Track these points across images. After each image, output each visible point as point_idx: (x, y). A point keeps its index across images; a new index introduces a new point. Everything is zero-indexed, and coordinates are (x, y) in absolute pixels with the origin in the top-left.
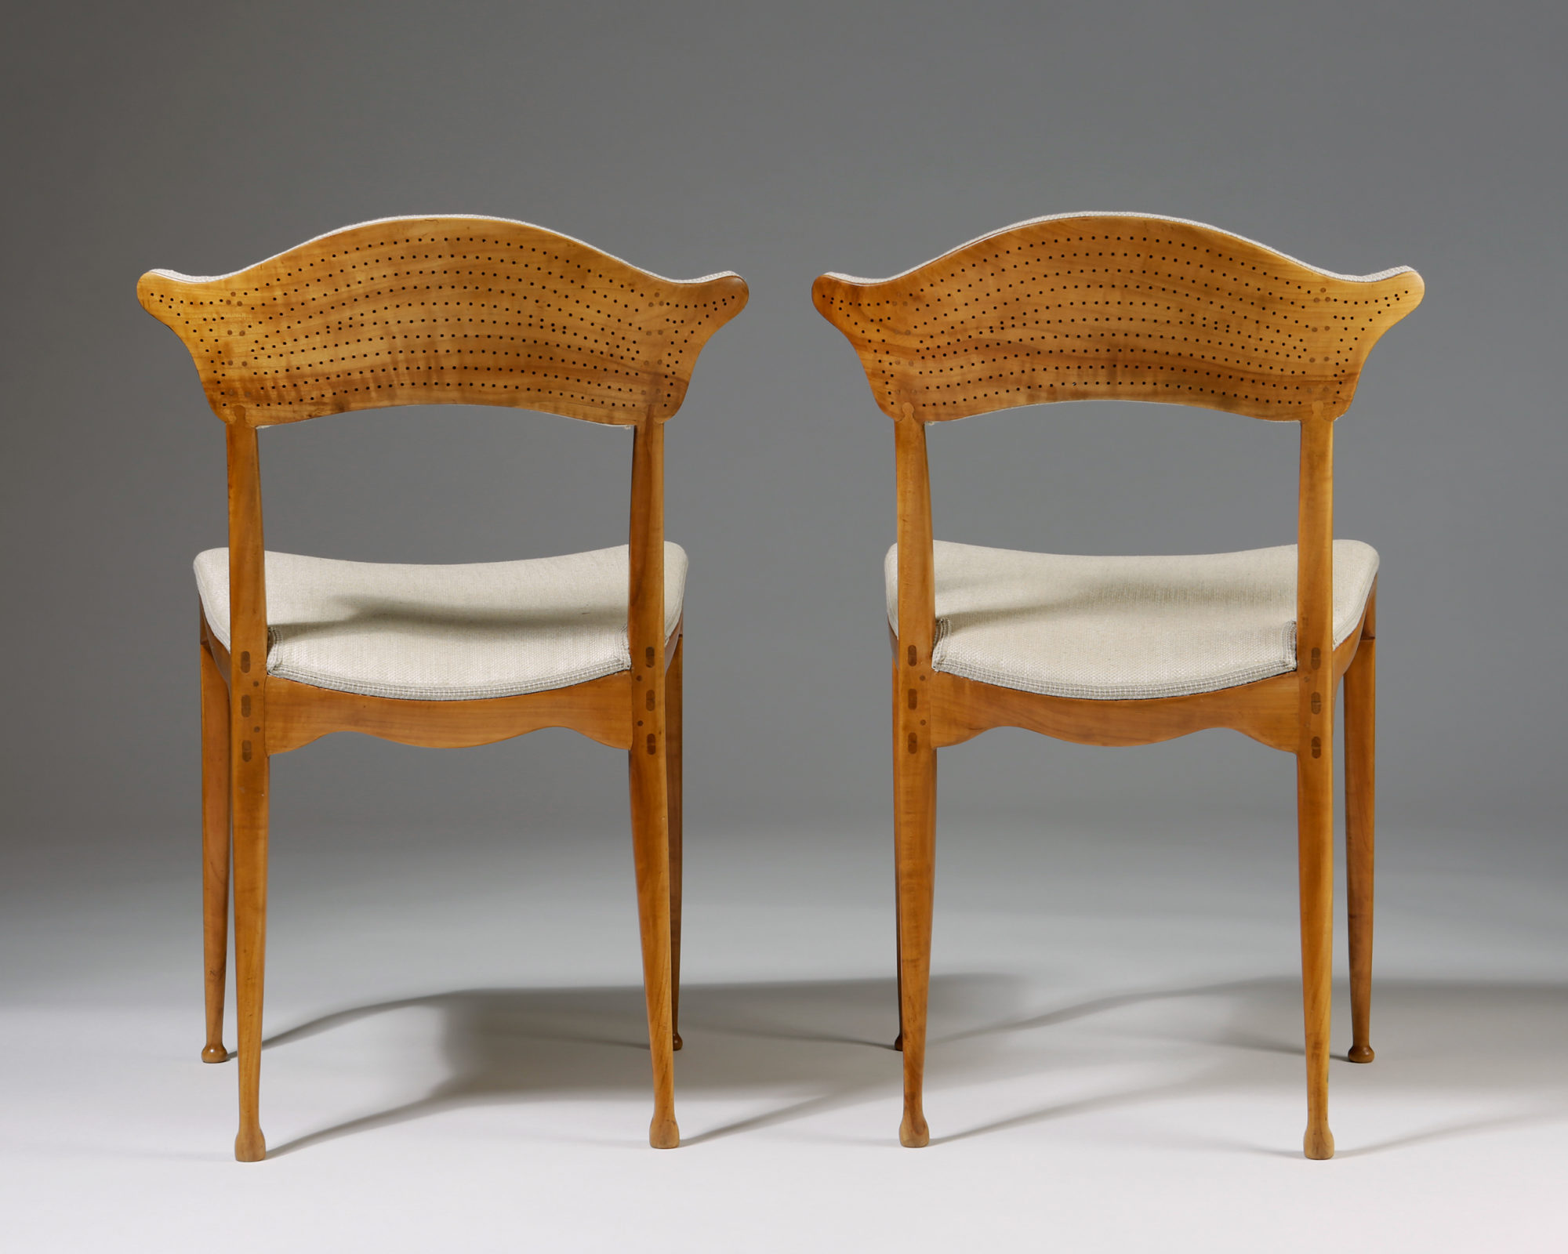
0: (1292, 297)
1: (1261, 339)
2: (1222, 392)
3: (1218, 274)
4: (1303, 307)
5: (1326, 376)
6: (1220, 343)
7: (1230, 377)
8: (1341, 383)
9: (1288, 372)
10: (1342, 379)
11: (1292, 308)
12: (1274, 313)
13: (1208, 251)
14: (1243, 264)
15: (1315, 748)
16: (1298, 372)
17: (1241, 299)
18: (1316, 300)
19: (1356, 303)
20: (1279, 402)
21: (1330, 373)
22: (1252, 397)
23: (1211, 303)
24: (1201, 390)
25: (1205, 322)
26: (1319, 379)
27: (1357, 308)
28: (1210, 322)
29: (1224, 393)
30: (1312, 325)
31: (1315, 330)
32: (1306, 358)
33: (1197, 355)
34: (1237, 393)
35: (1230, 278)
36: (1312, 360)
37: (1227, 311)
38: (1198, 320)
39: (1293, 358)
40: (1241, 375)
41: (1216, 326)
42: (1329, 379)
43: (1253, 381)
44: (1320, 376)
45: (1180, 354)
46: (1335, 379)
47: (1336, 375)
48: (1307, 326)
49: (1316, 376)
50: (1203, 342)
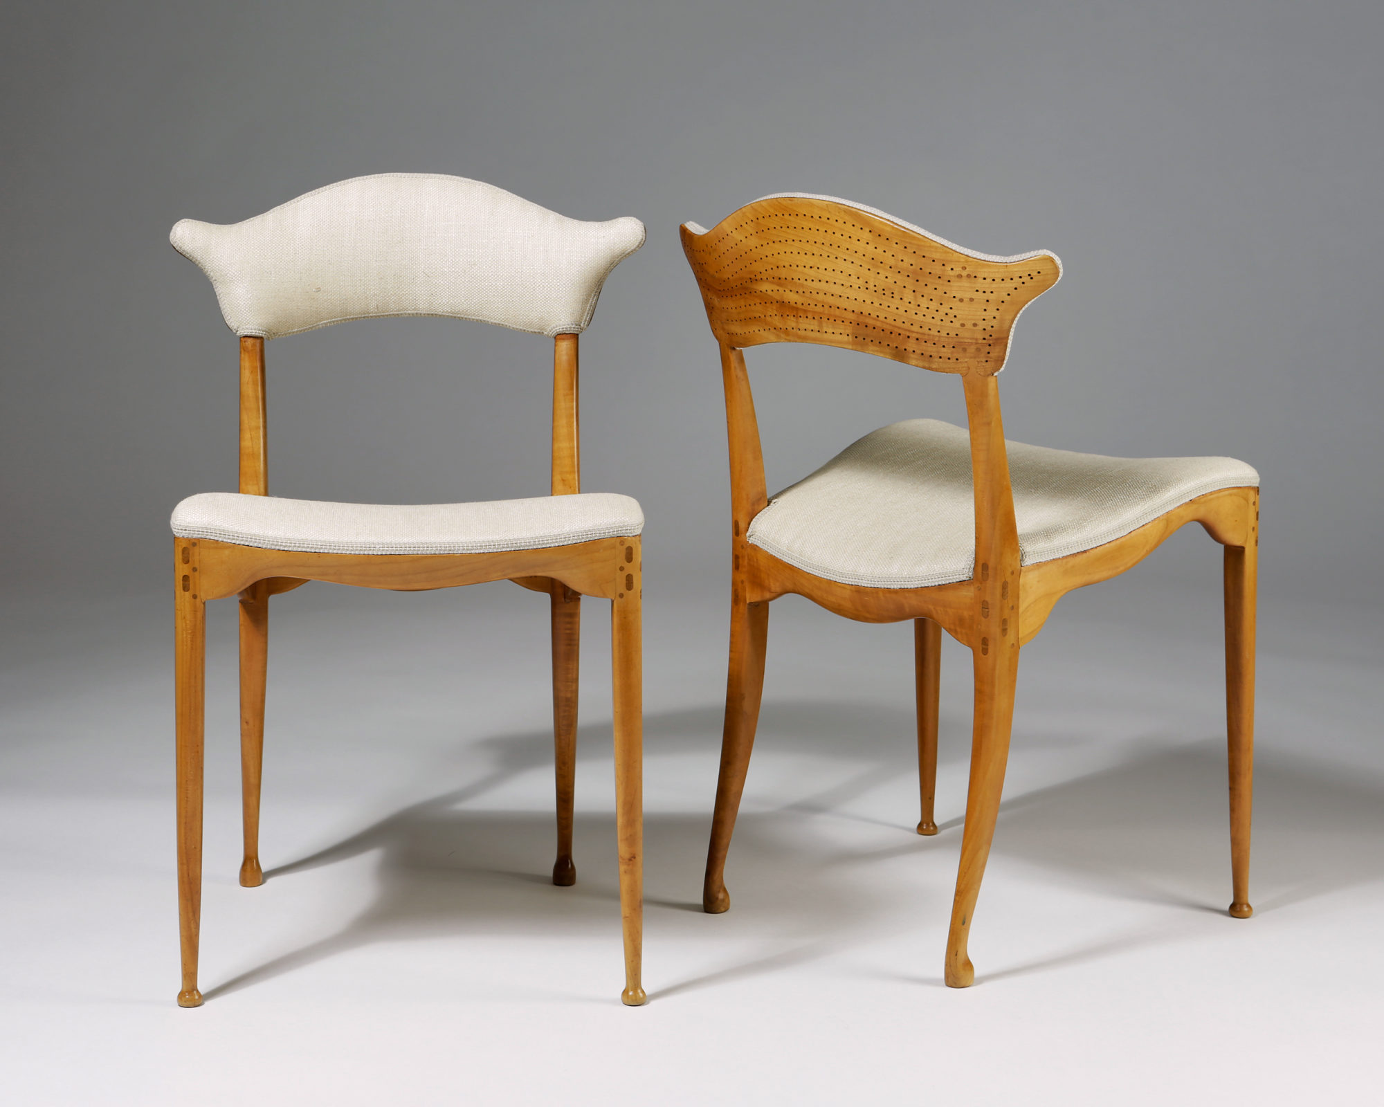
0: (939, 273)
1: (919, 306)
2: (895, 346)
3: (880, 250)
4: (949, 281)
5: (977, 339)
6: (889, 307)
7: (900, 334)
8: (990, 345)
9: (943, 334)
10: (991, 342)
11: (940, 281)
12: (926, 285)
13: (870, 231)
14: (897, 243)
15: (984, 647)
16: (952, 334)
17: (899, 272)
18: (960, 276)
19: (994, 280)
20: (940, 357)
21: (980, 336)
22: (918, 352)
23: (878, 273)
24: (880, 343)
25: (875, 289)
26: (970, 341)
27: (994, 285)
28: (879, 289)
29: (897, 347)
30: (958, 296)
31: (961, 300)
32: (957, 324)
33: (874, 315)
34: (906, 348)
35: (889, 254)
36: (963, 325)
37: (890, 280)
38: (871, 286)
39: (947, 322)
40: (908, 334)
41: (884, 292)
42: (980, 341)
43: (917, 339)
44: (971, 339)
45: (862, 313)
46: (984, 341)
47: (984, 339)
48: (954, 297)
49: (968, 338)
50: (876, 304)
